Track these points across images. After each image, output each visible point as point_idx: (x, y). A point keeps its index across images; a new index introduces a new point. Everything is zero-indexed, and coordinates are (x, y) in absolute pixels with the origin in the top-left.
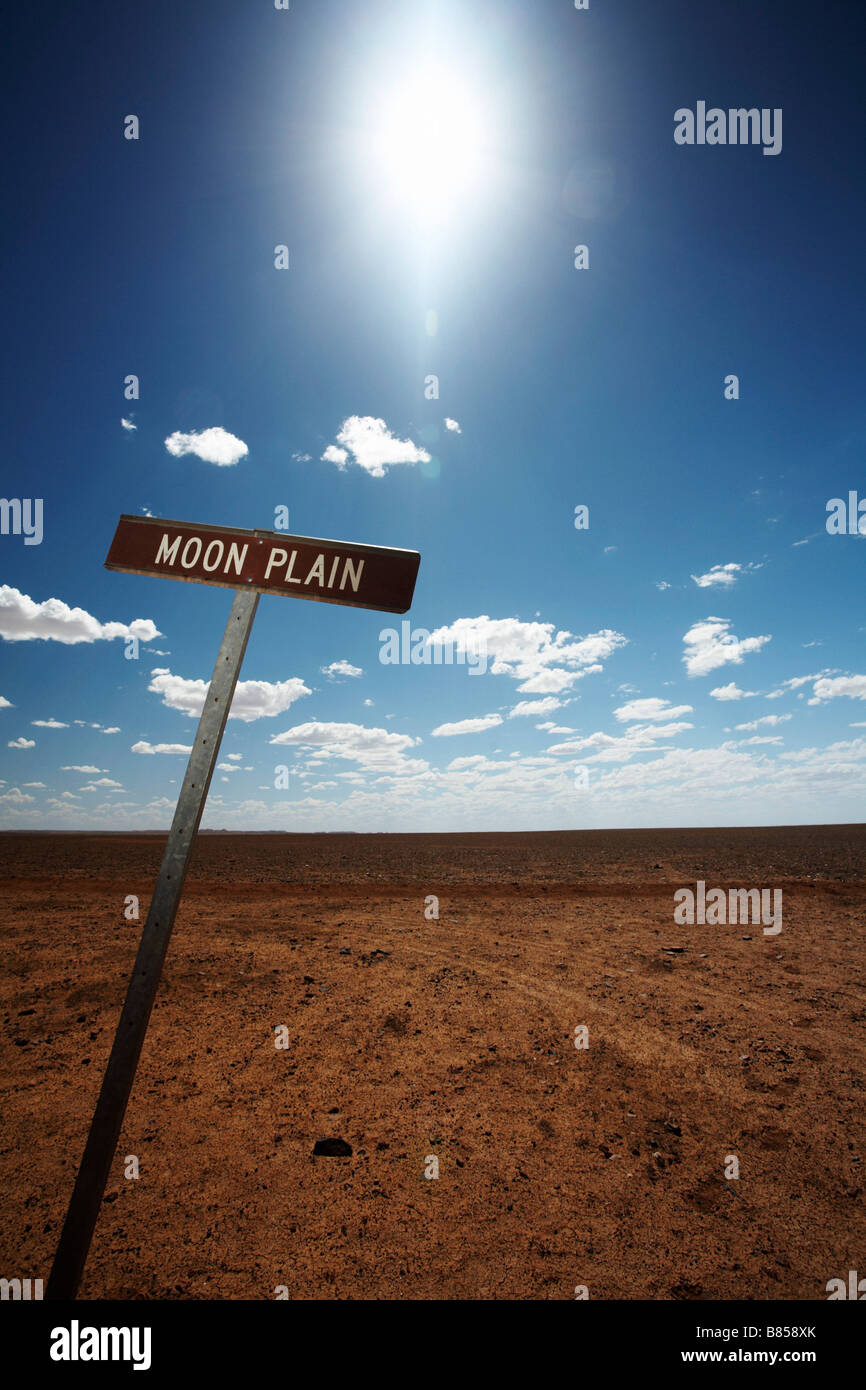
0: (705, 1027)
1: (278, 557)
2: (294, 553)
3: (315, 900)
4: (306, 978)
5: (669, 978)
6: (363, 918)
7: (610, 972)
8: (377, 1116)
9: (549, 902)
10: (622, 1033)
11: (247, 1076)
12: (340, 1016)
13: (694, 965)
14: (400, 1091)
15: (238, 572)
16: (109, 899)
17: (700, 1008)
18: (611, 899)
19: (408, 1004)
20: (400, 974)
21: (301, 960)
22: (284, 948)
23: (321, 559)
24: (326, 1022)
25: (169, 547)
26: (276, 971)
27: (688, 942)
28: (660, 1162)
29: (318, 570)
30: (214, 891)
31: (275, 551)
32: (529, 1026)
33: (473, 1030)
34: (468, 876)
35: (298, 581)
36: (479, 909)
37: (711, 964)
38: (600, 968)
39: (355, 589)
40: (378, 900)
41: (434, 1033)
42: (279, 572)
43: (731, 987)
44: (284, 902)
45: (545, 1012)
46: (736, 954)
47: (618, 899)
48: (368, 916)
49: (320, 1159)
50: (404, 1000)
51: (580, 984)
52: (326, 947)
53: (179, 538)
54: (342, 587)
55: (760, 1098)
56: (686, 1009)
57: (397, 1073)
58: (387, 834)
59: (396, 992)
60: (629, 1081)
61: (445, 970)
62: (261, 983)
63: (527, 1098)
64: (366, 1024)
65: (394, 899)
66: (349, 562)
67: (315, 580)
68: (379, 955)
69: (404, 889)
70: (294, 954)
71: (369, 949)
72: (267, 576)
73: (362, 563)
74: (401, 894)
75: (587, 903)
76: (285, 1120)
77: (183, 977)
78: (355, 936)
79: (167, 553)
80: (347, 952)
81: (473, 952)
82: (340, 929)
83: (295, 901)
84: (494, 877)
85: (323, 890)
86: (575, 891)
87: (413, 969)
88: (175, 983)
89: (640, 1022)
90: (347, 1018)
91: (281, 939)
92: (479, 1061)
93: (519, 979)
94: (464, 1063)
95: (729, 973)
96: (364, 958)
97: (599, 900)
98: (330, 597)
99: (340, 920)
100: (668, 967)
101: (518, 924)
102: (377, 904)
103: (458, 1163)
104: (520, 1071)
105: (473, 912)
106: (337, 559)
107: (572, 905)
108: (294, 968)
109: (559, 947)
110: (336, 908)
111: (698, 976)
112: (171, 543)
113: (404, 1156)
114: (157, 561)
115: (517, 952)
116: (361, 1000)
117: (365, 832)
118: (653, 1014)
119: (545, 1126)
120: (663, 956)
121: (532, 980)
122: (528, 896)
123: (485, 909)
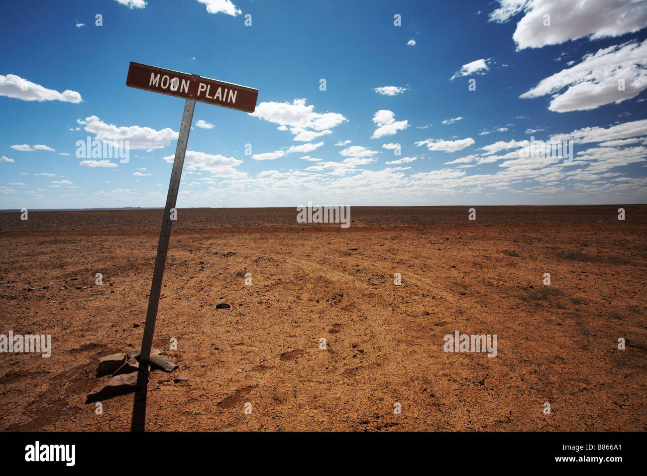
0: (358, 271)
1: (203, 87)
2: (209, 86)
3: (197, 235)
4: (200, 262)
5: (349, 258)
6: (221, 242)
7: (327, 257)
8: (238, 298)
9: (305, 234)
10: (329, 273)
11: (184, 291)
12: (218, 274)
13: (360, 254)
14: (246, 292)
15: (186, 92)
16: (89, 238)
17: (358, 266)
18: (331, 233)
19: (245, 268)
20: (241, 260)
21: (196, 257)
22: (187, 253)
23: (220, 89)
24: (212, 276)
25: (155, 79)
26: (185, 261)
27: (359, 247)
28: (335, 303)
29: (219, 94)
30: (145, 233)
31: (201, 84)
32: (293, 273)
33: (272, 275)
34: (269, 225)
35: (211, 98)
36: (274, 237)
37: (366, 253)
38: (323, 256)
39: (234, 102)
40: (227, 235)
41: (257, 276)
42: (203, 93)
43: (371, 259)
44: (182, 237)
45: (299, 269)
46: (376, 250)
47: (334, 233)
48: (223, 241)
49: (219, 310)
50: (243, 267)
51: (315, 260)
52: (207, 252)
53: (159, 75)
54: (229, 101)
55: (371, 287)
56: (353, 266)
57: (244, 288)
58: (227, 208)
59: (240, 266)
60: (329, 285)
61: (260, 258)
62: (181, 264)
63: (293, 291)
64: (229, 275)
65: (234, 234)
66: (231, 91)
67: (218, 98)
68: (231, 254)
69: (239, 230)
70: (192, 255)
71: (226, 252)
72: (198, 94)
73: (236, 92)
74: (239, 232)
75: (320, 235)
76: (203, 302)
77: (143, 264)
78: (219, 248)
79: (154, 81)
80: (217, 253)
81: (272, 252)
82: (211, 246)
83: (187, 236)
84: (280, 225)
85: (201, 231)
86: (316, 230)
87: (247, 258)
88: (140, 267)
89: (335, 270)
90: (220, 274)
91: (185, 250)
92: (274, 283)
93: (290, 260)
94: (269, 284)
95: (372, 256)
96: (224, 255)
97: (327, 233)
98: (224, 105)
99: (210, 243)
100: (349, 255)
101: (290, 242)
102: (227, 236)
103: (268, 307)
104: (290, 285)
105: (271, 238)
106: (226, 90)
107: (314, 235)
108: (193, 259)
109: (308, 249)
110: (209, 238)
111: (360, 257)
112: (155, 77)
113: (249, 307)
114: (150, 84)
115: (290, 251)
116: (226, 268)
117: (216, 207)
118: (340, 268)
119: (298, 297)
120: (349, 251)
121: (296, 260)
122: (295, 232)
123: (277, 237)
